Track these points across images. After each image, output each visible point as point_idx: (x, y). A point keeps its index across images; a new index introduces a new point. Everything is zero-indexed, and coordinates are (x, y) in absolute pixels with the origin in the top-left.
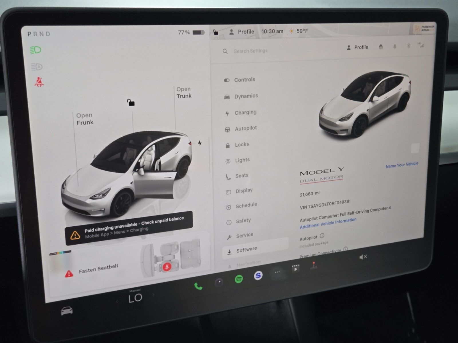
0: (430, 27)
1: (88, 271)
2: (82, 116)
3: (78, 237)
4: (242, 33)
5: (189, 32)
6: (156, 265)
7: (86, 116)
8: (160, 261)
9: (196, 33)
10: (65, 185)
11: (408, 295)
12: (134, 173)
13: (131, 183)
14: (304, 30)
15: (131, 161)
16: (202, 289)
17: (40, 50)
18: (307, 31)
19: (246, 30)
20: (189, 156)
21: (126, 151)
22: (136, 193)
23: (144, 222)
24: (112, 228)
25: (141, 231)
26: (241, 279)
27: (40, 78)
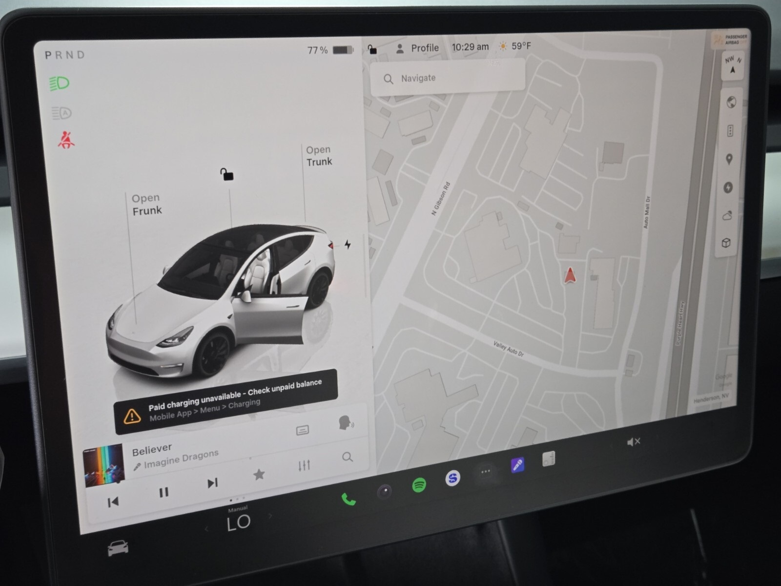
0: (739, 37)
2: (142, 199)
3: (138, 419)
4: (418, 51)
5: (326, 49)
7: (150, 199)
9: (339, 50)
10: (114, 323)
11: (693, 512)
12: (233, 298)
13: (229, 317)
14: (524, 44)
15: (229, 277)
16: (355, 504)
17: (66, 82)
18: (530, 46)
19: (426, 46)
20: (330, 268)
21: (219, 261)
22: (238, 335)
23: (252, 390)
24: (196, 403)
25: (248, 406)
26: (422, 485)
27: (68, 133)
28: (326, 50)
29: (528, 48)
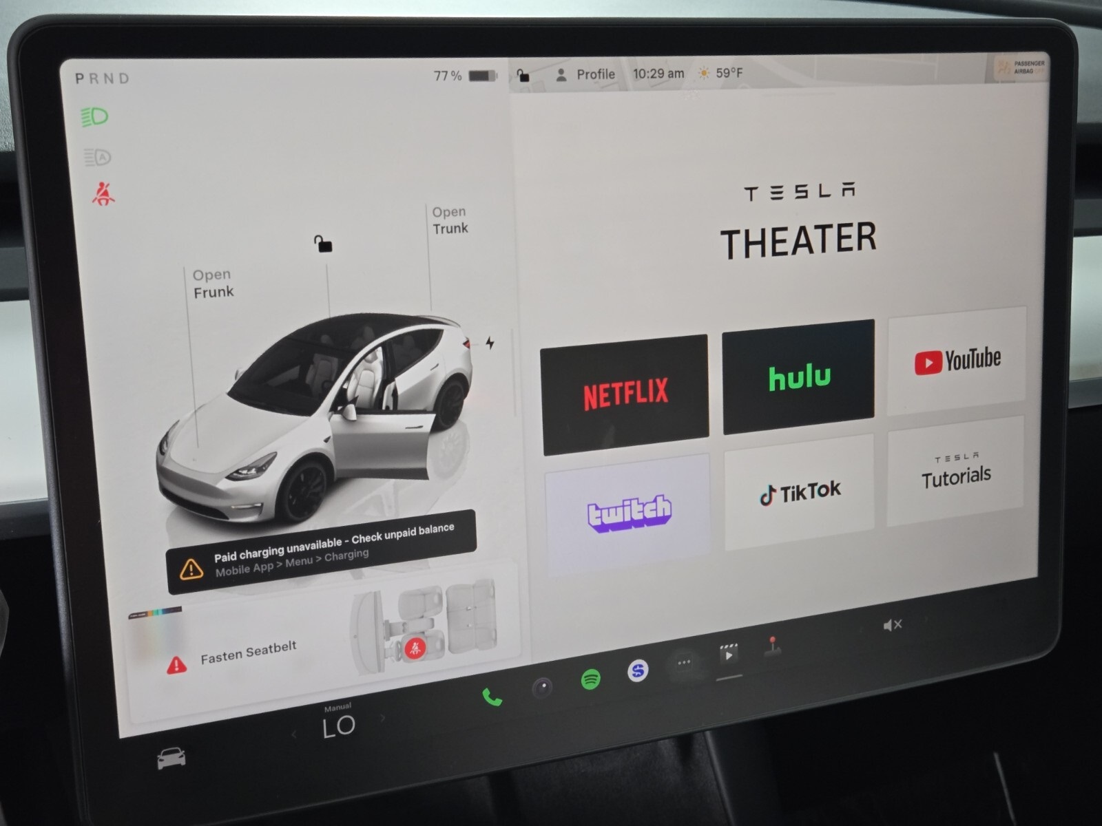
0: (1033, 63)
1: (223, 657)
2: (207, 276)
3: (199, 574)
4: (587, 78)
5: (459, 74)
6: (387, 644)
7: (217, 275)
8: (399, 634)
9: (477, 76)
10: (167, 445)
12: (332, 415)
13: (326, 441)
14: (733, 70)
15: (326, 385)
16: (502, 704)
17: (105, 116)
18: (741, 73)
19: (597, 71)
20: (465, 374)
21: (313, 363)
22: (337, 466)
23: (357, 537)
24: (279, 552)
25: (351, 558)
26: (595, 680)
27: (106, 185)
28: (460, 76)
29: (738, 76)
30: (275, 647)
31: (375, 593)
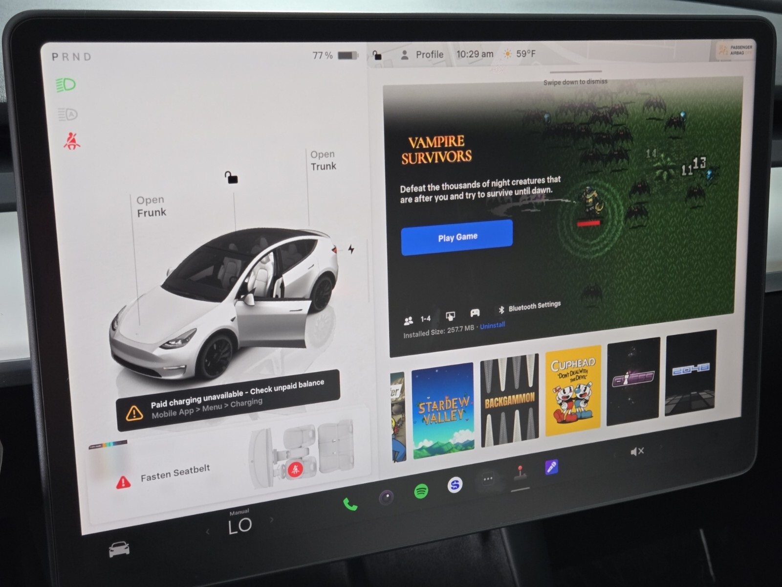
0: (744, 47)
1: (157, 477)
2: (147, 201)
3: (140, 416)
4: (423, 57)
6: (275, 467)
7: (154, 200)
8: (284, 460)
9: (344, 56)
10: (117, 324)
11: (702, 532)
12: (237, 301)
13: (232, 320)
14: (529, 52)
15: (233, 280)
17: (73, 84)
18: (534, 54)
19: (430, 52)
20: (333, 272)
21: (223, 264)
22: (240, 338)
23: (254, 389)
24: (198, 401)
25: (250, 405)
26: (424, 491)
27: (73, 134)
28: (331, 55)
29: (532, 56)
30: (195, 469)
31: (267, 430)
